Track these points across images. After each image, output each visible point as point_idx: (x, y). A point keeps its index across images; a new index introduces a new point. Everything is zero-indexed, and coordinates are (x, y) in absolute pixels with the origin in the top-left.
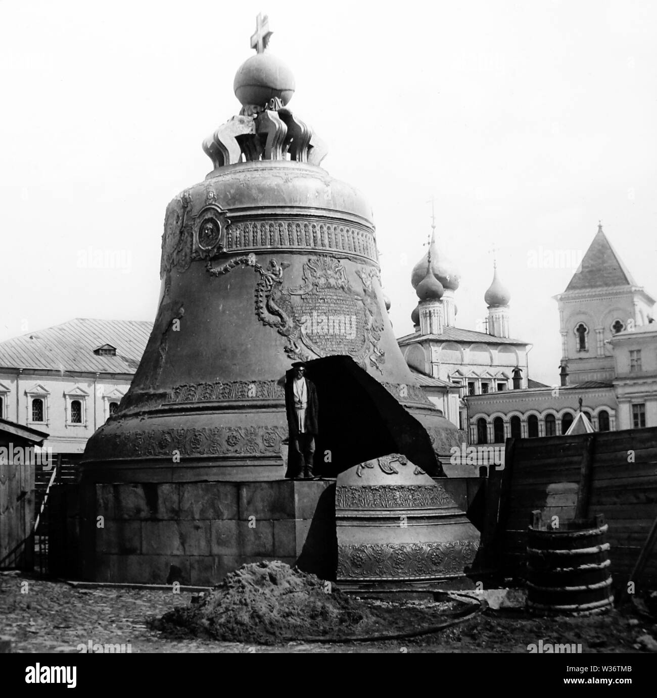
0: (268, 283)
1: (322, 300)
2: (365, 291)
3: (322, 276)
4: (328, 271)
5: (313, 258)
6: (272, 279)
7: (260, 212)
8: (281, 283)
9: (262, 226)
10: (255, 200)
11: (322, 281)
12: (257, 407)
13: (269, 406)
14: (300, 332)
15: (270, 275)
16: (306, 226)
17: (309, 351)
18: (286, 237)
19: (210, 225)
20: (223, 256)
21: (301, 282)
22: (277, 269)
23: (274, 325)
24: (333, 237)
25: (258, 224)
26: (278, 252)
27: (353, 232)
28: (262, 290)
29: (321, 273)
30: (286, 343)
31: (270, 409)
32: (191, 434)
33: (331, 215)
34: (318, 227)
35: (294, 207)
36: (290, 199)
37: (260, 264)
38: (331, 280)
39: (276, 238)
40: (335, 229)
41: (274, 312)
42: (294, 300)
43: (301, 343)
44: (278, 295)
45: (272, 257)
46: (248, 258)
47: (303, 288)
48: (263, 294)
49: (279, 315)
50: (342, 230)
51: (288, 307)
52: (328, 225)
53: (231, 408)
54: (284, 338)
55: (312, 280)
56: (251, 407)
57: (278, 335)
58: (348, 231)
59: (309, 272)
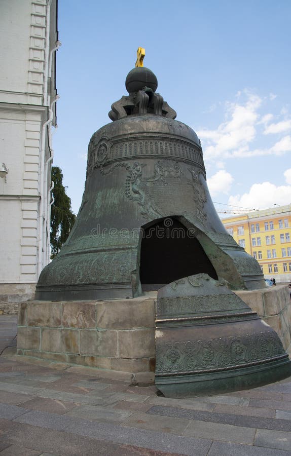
0: (133, 176)
1: (166, 185)
2: (194, 180)
3: (166, 171)
4: (170, 168)
5: (161, 161)
6: (136, 173)
7: (129, 136)
8: (141, 175)
9: (131, 144)
10: (126, 130)
11: (166, 173)
12: (119, 249)
13: (127, 249)
14: (152, 203)
15: (134, 171)
16: (156, 143)
17: (156, 214)
18: (144, 149)
19: (103, 148)
20: (109, 163)
21: (153, 174)
22: (139, 167)
23: (136, 199)
24: (173, 149)
25: (128, 144)
26: (139, 158)
27: (186, 148)
28: (129, 180)
29: (166, 169)
30: (142, 209)
31: (127, 251)
32: (76, 269)
33: (172, 137)
34: (164, 143)
35: (149, 133)
36: (147, 129)
37: (129, 165)
38: (172, 173)
39: (139, 150)
40: (174, 145)
41: (136, 192)
42: (148, 184)
43: (151, 209)
44: (139, 182)
45: (136, 161)
46: (122, 162)
47: (154, 177)
48: (130, 182)
49: (139, 194)
50: (179, 146)
51: (145, 189)
52: (170, 142)
53: (104, 250)
54: (141, 207)
55: (160, 173)
56: (116, 249)
57: (137, 205)
58: (182, 147)
59: (158, 168)
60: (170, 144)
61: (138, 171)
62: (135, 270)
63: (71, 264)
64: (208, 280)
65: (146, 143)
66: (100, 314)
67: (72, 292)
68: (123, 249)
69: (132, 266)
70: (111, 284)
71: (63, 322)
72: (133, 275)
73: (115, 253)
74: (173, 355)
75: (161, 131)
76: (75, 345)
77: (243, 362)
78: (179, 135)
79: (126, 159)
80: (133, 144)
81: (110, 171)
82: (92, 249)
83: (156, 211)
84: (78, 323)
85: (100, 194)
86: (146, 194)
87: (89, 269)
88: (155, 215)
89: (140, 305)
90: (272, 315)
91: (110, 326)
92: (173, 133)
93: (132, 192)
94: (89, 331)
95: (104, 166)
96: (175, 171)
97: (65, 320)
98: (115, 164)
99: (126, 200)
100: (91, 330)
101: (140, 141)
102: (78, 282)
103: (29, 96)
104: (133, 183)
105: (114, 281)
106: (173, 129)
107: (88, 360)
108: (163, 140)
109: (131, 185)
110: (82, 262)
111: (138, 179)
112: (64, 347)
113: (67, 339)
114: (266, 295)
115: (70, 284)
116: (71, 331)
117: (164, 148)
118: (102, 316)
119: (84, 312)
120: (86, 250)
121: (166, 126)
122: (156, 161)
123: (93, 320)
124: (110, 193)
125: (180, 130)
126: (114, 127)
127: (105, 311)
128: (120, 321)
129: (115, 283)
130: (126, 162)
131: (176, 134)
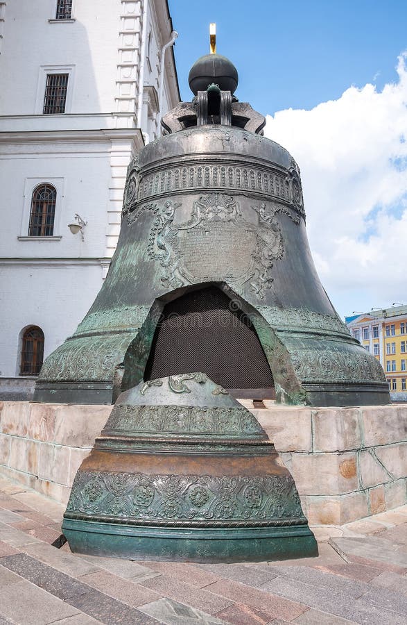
0: (161, 223)
1: (207, 233)
2: (261, 224)
3: (211, 211)
4: (219, 207)
5: (205, 196)
6: (165, 218)
8: (172, 221)
9: (163, 175)
10: (160, 155)
11: (211, 216)
13: (124, 332)
14: (179, 263)
15: (163, 216)
16: (200, 170)
17: (183, 279)
18: (180, 181)
19: (132, 183)
20: (136, 205)
21: (189, 218)
22: (170, 208)
23: (159, 257)
24: (227, 177)
25: (160, 174)
26: (172, 195)
27: (252, 173)
28: (156, 229)
29: (211, 209)
30: (164, 273)
31: (123, 335)
33: (228, 157)
34: (211, 168)
35: (190, 155)
36: (187, 150)
37: (158, 207)
38: (220, 215)
39: (173, 183)
40: (230, 170)
41: (161, 247)
42: (180, 234)
43: (177, 273)
44: (167, 231)
45: (168, 200)
46: (150, 204)
47: (190, 223)
48: (156, 232)
49: (165, 249)
50: (238, 171)
51: (173, 241)
52: (222, 167)
54: (163, 269)
55: (200, 215)
56: (112, 332)
57: (159, 267)
58: (245, 171)
59: (198, 208)
60: (223, 170)
61: (168, 214)
62: (121, 364)
64: (202, 383)
65: (185, 171)
66: (58, 424)
67: (50, 391)
68: (121, 332)
69: (119, 358)
70: (88, 381)
71: (29, 431)
72: (118, 370)
73: (107, 338)
74: (94, 490)
75: (209, 151)
76: (35, 463)
77: (201, 519)
78: (240, 152)
79: (156, 197)
80: (166, 175)
81: (136, 217)
83: (183, 275)
84: (40, 434)
85: (122, 251)
86: (174, 249)
87: (72, 359)
88: (180, 281)
89: (98, 414)
90: (326, 452)
91: (65, 441)
92: (229, 151)
93: (156, 247)
94: (48, 446)
95: (132, 210)
96: (226, 211)
97: (31, 428)
98: (143, 206)
99: (148, 259)
100: (49, 444)
101: (176, 169)
102: (58, 377)
103: (116, 118)
104: (159, 233)
105: (94, 377)
106: (231, 145)
107: (44, 485)
108: (212, 164)
109: (156, 237)
111: (167, 228)
112: (27, 466)
113: (30, 454)
114: (320, 416)
115: (51, 379)
116: (34, 443)
117: (211, 176)
118: (60, 427)
119: (46, 419)
121: (220, 142)
122: (197, 197)
123: (52, 431)
124: (131, 251)
125: (244, 146)
126: (146, 152)
127: (62, 420)
128: (74, 434)
129: (94, 381)
130: (155, 202)
131: (235, 152)
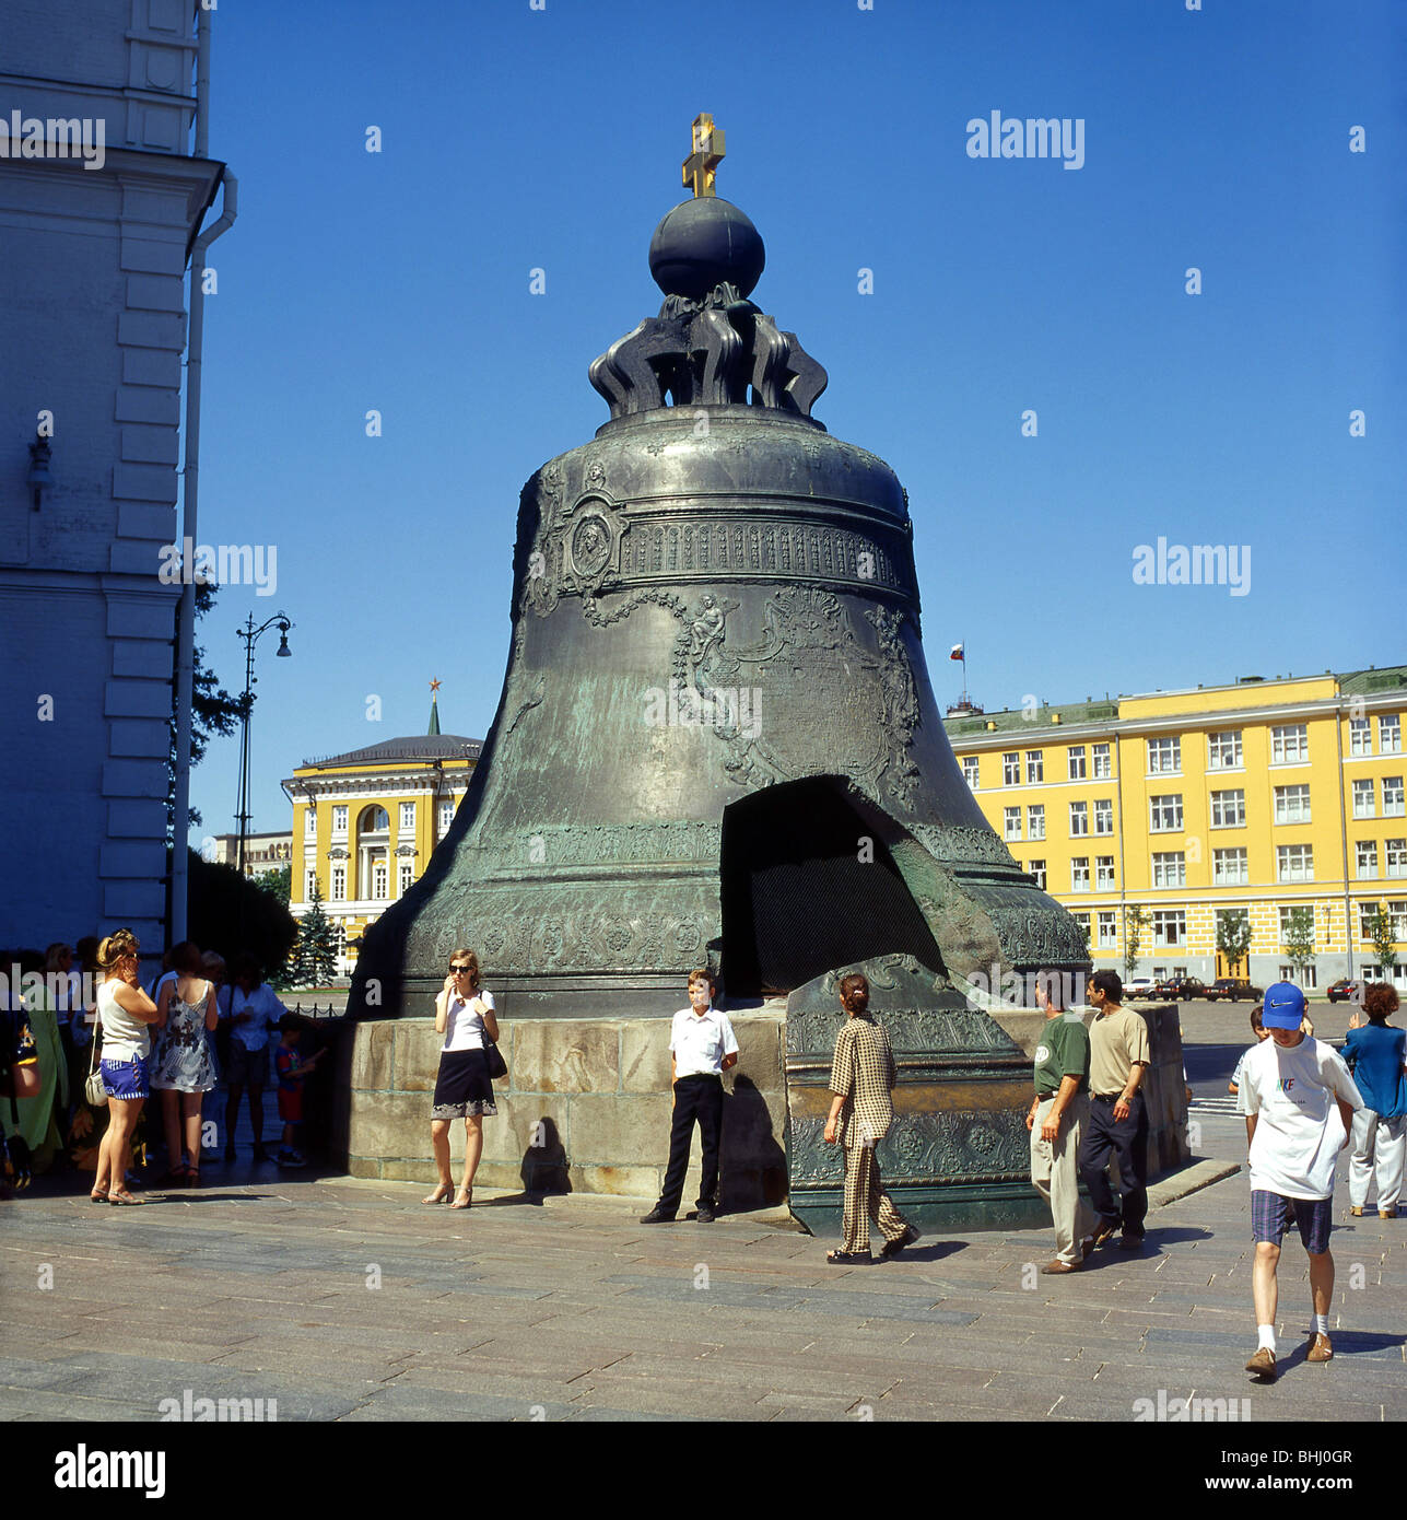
0: (697, 640)
1: (797, 672)
2: (882, 652)
3: (799, 625)
4: (812, 617)
5: (785, 592)
6: (704, 632)
7: (683, 506)
8: (722, 639)
9: (688, 531)
11: (800, 635)
12: (667, 875)
13: (689, 874)
15: (699, 625)
16: (769, 531)
17: (769, 769)
18: (731, 553)
19: (593, 530)
20: (617, 587)
21: (759, 637)
22: (714, 611)
26: (716, 582)
28: (687, 653)
29: (797, 619)
30: (728, 753)
31: (690, 880)
32: (542, 927)
33: (819, 509)
34: (792, 532)
35: (747, 496)
36: (741, 482)
37: (684, 601)
38: (816, 635)
39: (714, 555)
40: (825, 535)
42: (745, 670)
43: (754, 755)
44: (715, 662)
45: (706, 591)
46: (662, 591)
47: (761, 647)
48: (689, 659)
51: (733, 685)
52: (811, 528)
53: (620, 877)
54: (723, 744)
55: (779, 632)
56: (656, 875)
57: (711, 737)
59: (773, 616)
60: (813, 535)
61: (712, 624)
63: (519, 912)
64: (915, 972)
65: (739, 530)
66: (631, 1055)
67: (531, 995)
68: (677, 875)
69: (712, 928)
70: (652, 974)
71: (518, 1078)
72: (712, 952)
73: (656, 887)
78: (841, 499)
79: (675, 581)
81: (620, 614)
82: (581, 871)
83: (769, 759)
84: (565, 1078)
85: (585, 687)
88: (765, 771)
92: (822, 494)
94: (600, 1100)
95: (599, 594)
96: (825, 624)
97: (522, 1070)
98: (637, 594)
100: (604, 1096)
101: (720, 523)
102: (550, 967)
104: (696, 664)
105: (661, 965)
106: (825, 479)
108: (792, 522)
109: (688, 669)
110: (556, 908)
111: (711, 653)
115: (523, 971)
116: (545, 1099)
117: (794, 549)
119: (584, 1048)
120: (563, 872)
121: (805, 471)
122: (768, 593)
123: (611, 1070)
124: (622, 692)
125: (845, 479)
126: (635, 467)
127: (646, 1047)
129: (663, 973)
130: (675, 591)
131: (833, 496)
